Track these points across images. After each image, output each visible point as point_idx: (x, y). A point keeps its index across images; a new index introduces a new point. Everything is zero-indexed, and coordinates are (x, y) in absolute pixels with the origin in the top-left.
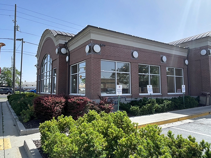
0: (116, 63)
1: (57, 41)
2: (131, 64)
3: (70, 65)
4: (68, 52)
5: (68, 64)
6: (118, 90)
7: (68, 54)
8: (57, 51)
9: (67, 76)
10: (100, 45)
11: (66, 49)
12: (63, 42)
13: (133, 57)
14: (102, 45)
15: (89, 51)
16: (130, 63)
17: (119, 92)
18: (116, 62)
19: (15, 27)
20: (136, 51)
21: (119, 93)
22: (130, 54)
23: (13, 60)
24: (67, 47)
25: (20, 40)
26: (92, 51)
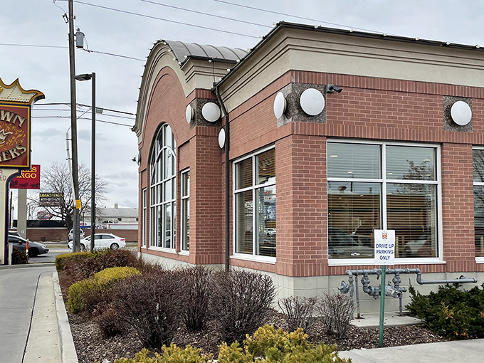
0: (384, 147)
1: (188, 80)
2: (442, 149)
3: (232, 161)
4: (223, 115)
5: (224, 156)
6: (379, 249)
7: (224, 123)
8: (189, 112)
9: (224, 195)
10: (325, 88)
11: (218, 104)
12: (207, 82)
13: (453, 123)
14: (332, 87)
15: (286, 113)
16: (439, 147)
17: (383, 255)
18: (384, 144)
19: (71, 35)
20: (465, 99)
21: (382, 258)
22: (441, 112)
23: (70, 142)
24: (221, 101)
25: (87, 77)
26: (297, 111)
